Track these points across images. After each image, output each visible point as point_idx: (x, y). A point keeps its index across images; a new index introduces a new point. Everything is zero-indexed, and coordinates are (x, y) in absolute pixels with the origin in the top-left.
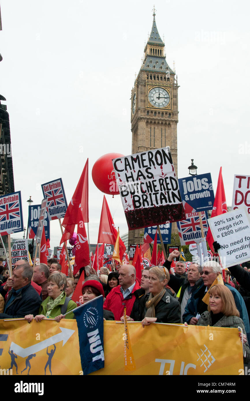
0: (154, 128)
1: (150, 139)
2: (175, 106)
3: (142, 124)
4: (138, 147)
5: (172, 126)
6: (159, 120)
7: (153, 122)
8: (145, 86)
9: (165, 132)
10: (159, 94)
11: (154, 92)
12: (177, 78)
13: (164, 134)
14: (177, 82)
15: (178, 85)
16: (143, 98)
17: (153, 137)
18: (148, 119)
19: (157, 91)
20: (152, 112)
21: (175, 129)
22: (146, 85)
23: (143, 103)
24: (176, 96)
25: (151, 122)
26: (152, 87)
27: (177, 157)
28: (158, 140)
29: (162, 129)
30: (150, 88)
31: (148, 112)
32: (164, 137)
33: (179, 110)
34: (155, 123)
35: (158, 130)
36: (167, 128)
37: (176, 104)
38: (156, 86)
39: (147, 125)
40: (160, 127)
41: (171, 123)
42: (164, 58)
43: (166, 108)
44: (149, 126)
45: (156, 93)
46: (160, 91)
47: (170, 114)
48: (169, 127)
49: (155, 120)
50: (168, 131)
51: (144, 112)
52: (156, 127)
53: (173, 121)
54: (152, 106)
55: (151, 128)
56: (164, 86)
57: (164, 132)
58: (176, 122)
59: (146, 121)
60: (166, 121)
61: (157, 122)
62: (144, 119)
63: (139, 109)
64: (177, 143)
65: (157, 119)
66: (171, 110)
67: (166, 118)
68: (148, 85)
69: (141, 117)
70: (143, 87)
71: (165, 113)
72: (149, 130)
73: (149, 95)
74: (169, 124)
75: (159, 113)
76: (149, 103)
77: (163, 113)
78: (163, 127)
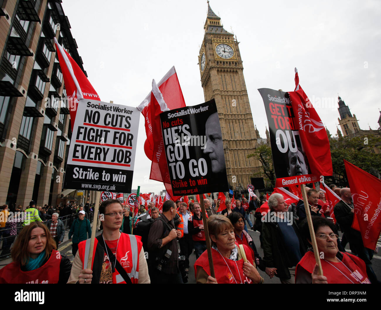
0: (224, 75)
1: (222, 84)
2: (238, 58)
3: (214, 73)
4: (214, 91)
5: (239, 73)
6: (227, 68)
7: (223, 70)
8: (211, 43)
9: (234, 78)
10: (224, 49)
11: (220, 48)
12: (236, 37)
13: (233, 80)
14: (236, 40)
15: (238, 42)
16: (212, 53)
17: (224, 82)
18: (218, 68)
19: (222, 47)
20: (221, 62)
21: (242, 74)
22: (213, 42)
23: (212, 56)
24: (238, 50)
25: (221, 71)
26: (218, 44)
27: (248, 96)
28: (229, 84)
29: (230, 75)
30: (216, 44)
31: (218, 62)
32: (233, 82)
33: (242, 60)
34: (224, 71)
35: (227, 76)
36: (235, 75)
37: (239, 56)
38: (221, 42)
39: (218, 73)
40: (229, 74)
41: (238, 71)
42: (222, 27)
43: (232, 58)
44: (220, 74)
45: (221, 48)
46: (225, 47)
47: (236, 63)
48: (236, 74)
49: (224, 68)
50: (236, 77)
51: (214, 62)
52: (226, 75)
53: (239, 69)
54: (220, 58)
55: (221, 75)
56: (227, 43)
57: (232, 78)
58: (242, 69)
59: (217, 70)
60: (233, 68)
61: (226, 70)
62: (215, 68)
63: (210, 61)
64: (245, 86)
65: (226, 68)
66: (236, 60)
67: (233, 66)
68: (214, 42)
69: (212, 66)
70: (210, 45)
71: (231, 63)
72: (221, 77)
73: (216, 49)
74: (236, 72)
75: (227, 63)
76: (217, 55)
77: (230, 63)
78: (232, 74)
